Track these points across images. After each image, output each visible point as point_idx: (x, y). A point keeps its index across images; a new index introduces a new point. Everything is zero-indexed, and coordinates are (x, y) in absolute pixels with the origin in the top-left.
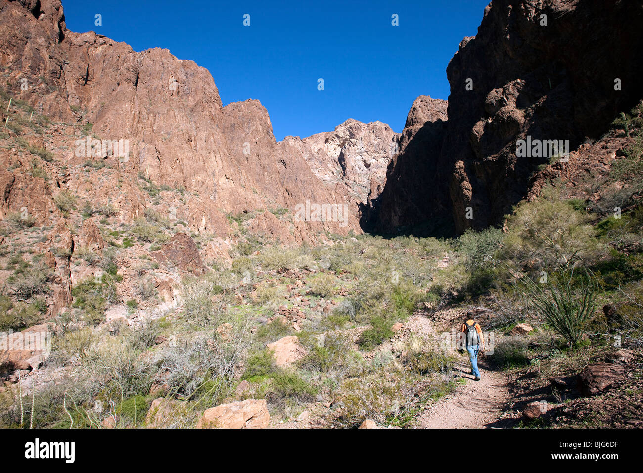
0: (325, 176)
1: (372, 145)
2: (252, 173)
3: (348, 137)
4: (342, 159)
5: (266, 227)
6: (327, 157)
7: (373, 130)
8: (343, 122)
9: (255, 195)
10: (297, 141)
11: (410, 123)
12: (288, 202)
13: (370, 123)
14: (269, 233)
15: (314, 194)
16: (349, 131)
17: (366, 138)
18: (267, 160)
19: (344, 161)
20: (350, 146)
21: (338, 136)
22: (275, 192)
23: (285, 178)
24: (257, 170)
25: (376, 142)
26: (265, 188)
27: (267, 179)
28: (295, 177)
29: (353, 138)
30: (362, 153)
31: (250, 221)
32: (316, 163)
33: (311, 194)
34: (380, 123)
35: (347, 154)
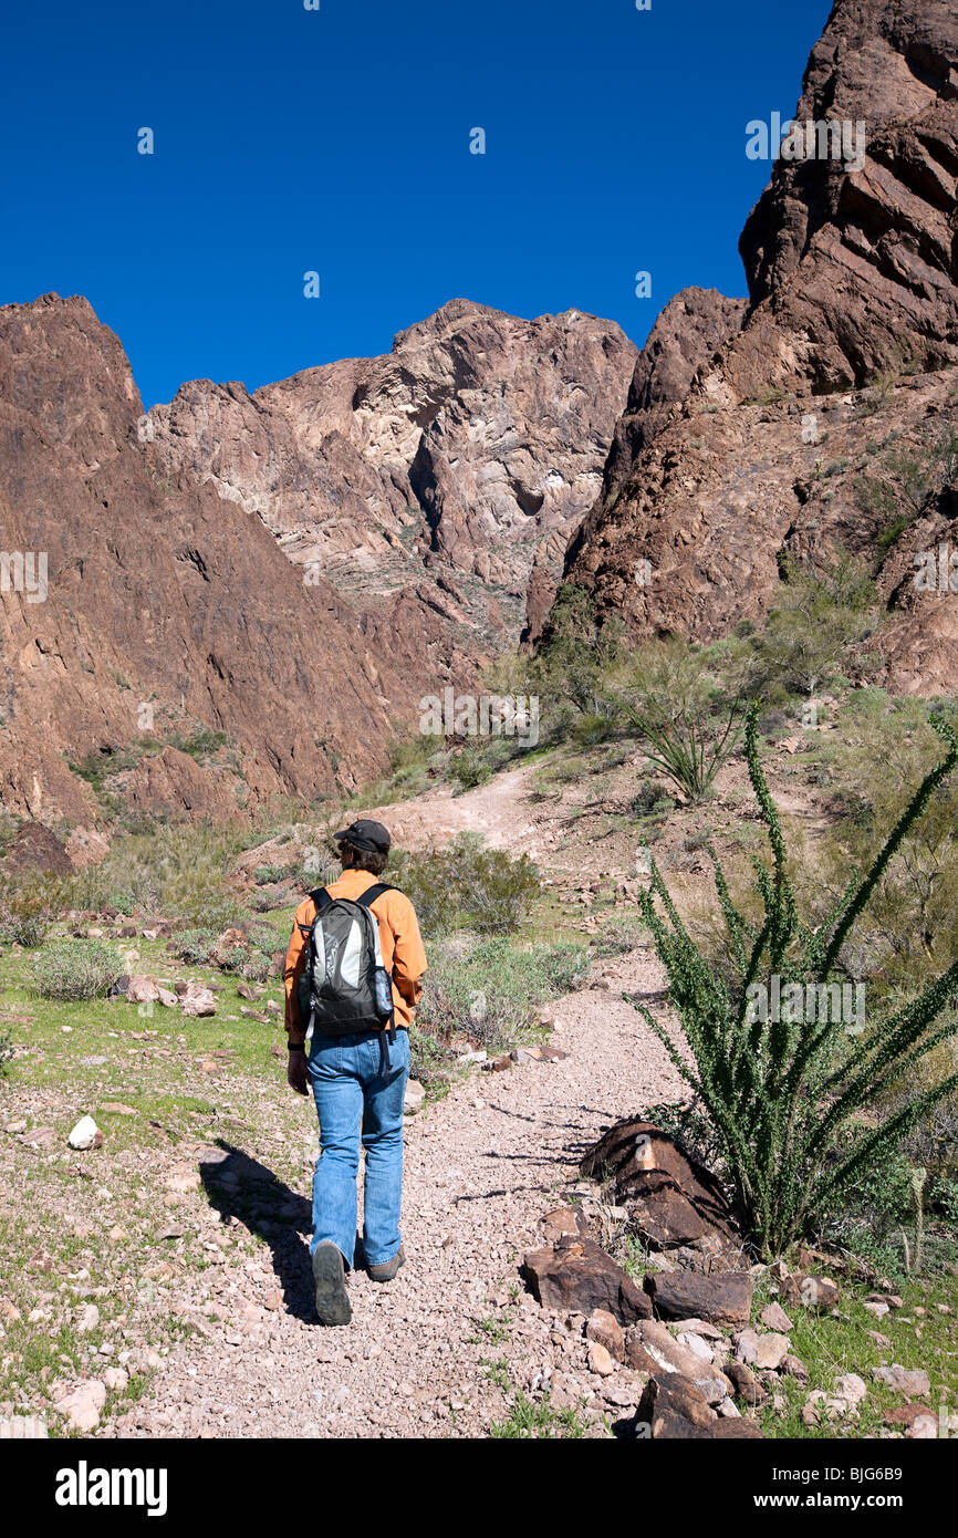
0: (357, 552)
1: (547, 417)
2: (101, 613)
3: (449, 380)
4: (423, 473)
5: (171, 792)
6: (361, 471)
7: (552, 349)
8: (428, 316)
9: (125, 693)
10: (235, 405)
11: (641, 396)
12: (224, 707)
13: (541, 319)
14: (182, 809)
15: (305, 670)
16: (453, 353)
17: (523, 385)
18: (148, 566)
19: (434, 486)
20: (459, 422)
21: (408, 378)
22: (179, 675)
23: (204, 617)
24: (117, 602)
25: (564, 406)
26: (147, 661)
27: (151, 631)
28: (239, 611)
29: (470, 385)
30: (506, 449)
31: (123, 777)
32: (316, 499)
33: (293, 669)
34: (584, 319)
35: (445, 455)
